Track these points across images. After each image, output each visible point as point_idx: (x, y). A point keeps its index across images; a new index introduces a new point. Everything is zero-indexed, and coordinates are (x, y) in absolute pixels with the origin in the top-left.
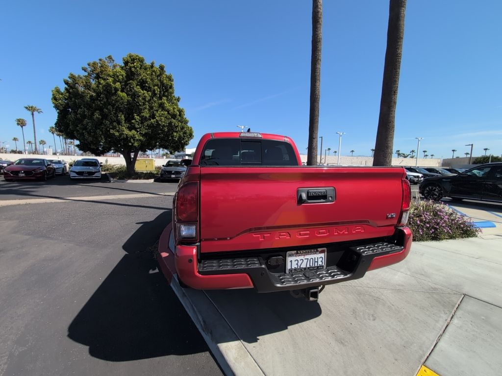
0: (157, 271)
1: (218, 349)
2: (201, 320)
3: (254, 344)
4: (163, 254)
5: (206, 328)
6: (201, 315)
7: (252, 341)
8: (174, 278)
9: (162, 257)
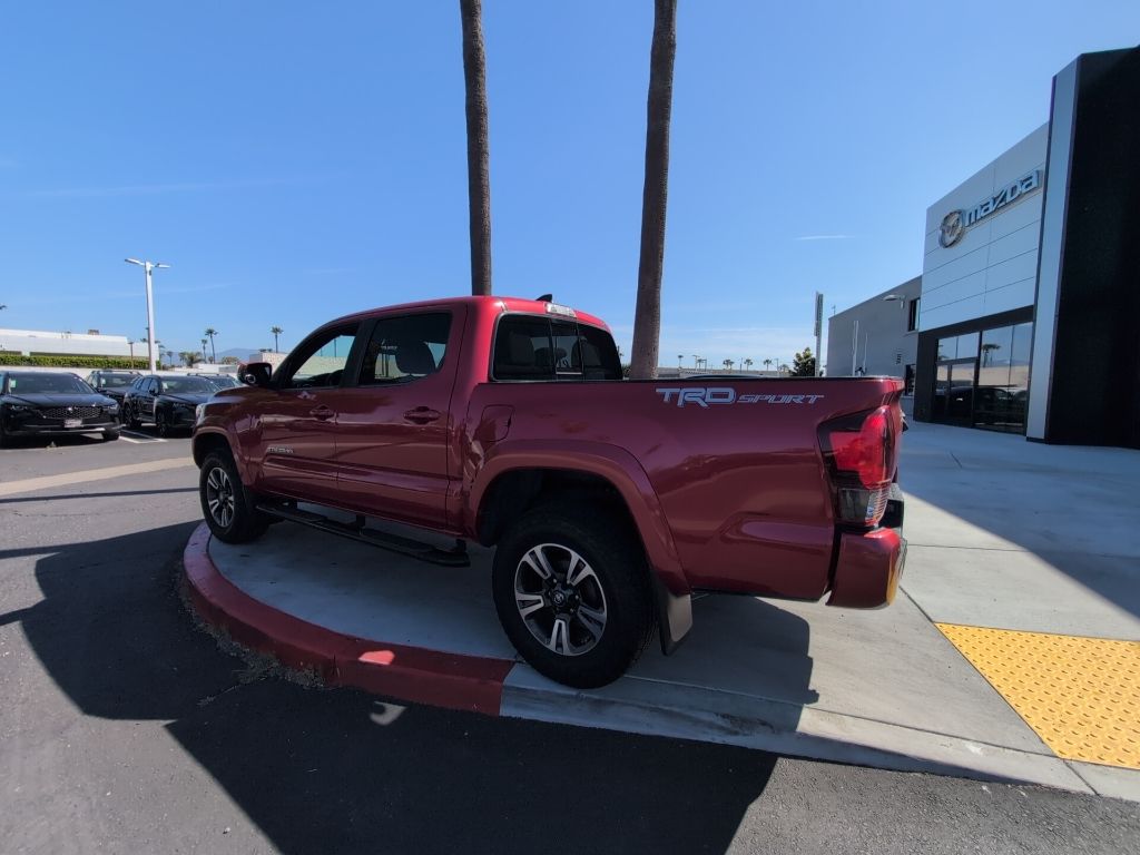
1: (805, 737)
2: (713, 719)
3: (820, 699)
4: (367, 658)
5: (742, 723)
6: (702, 710)
7: (813, 697)
8: (518, 689)
9: (380, 666)
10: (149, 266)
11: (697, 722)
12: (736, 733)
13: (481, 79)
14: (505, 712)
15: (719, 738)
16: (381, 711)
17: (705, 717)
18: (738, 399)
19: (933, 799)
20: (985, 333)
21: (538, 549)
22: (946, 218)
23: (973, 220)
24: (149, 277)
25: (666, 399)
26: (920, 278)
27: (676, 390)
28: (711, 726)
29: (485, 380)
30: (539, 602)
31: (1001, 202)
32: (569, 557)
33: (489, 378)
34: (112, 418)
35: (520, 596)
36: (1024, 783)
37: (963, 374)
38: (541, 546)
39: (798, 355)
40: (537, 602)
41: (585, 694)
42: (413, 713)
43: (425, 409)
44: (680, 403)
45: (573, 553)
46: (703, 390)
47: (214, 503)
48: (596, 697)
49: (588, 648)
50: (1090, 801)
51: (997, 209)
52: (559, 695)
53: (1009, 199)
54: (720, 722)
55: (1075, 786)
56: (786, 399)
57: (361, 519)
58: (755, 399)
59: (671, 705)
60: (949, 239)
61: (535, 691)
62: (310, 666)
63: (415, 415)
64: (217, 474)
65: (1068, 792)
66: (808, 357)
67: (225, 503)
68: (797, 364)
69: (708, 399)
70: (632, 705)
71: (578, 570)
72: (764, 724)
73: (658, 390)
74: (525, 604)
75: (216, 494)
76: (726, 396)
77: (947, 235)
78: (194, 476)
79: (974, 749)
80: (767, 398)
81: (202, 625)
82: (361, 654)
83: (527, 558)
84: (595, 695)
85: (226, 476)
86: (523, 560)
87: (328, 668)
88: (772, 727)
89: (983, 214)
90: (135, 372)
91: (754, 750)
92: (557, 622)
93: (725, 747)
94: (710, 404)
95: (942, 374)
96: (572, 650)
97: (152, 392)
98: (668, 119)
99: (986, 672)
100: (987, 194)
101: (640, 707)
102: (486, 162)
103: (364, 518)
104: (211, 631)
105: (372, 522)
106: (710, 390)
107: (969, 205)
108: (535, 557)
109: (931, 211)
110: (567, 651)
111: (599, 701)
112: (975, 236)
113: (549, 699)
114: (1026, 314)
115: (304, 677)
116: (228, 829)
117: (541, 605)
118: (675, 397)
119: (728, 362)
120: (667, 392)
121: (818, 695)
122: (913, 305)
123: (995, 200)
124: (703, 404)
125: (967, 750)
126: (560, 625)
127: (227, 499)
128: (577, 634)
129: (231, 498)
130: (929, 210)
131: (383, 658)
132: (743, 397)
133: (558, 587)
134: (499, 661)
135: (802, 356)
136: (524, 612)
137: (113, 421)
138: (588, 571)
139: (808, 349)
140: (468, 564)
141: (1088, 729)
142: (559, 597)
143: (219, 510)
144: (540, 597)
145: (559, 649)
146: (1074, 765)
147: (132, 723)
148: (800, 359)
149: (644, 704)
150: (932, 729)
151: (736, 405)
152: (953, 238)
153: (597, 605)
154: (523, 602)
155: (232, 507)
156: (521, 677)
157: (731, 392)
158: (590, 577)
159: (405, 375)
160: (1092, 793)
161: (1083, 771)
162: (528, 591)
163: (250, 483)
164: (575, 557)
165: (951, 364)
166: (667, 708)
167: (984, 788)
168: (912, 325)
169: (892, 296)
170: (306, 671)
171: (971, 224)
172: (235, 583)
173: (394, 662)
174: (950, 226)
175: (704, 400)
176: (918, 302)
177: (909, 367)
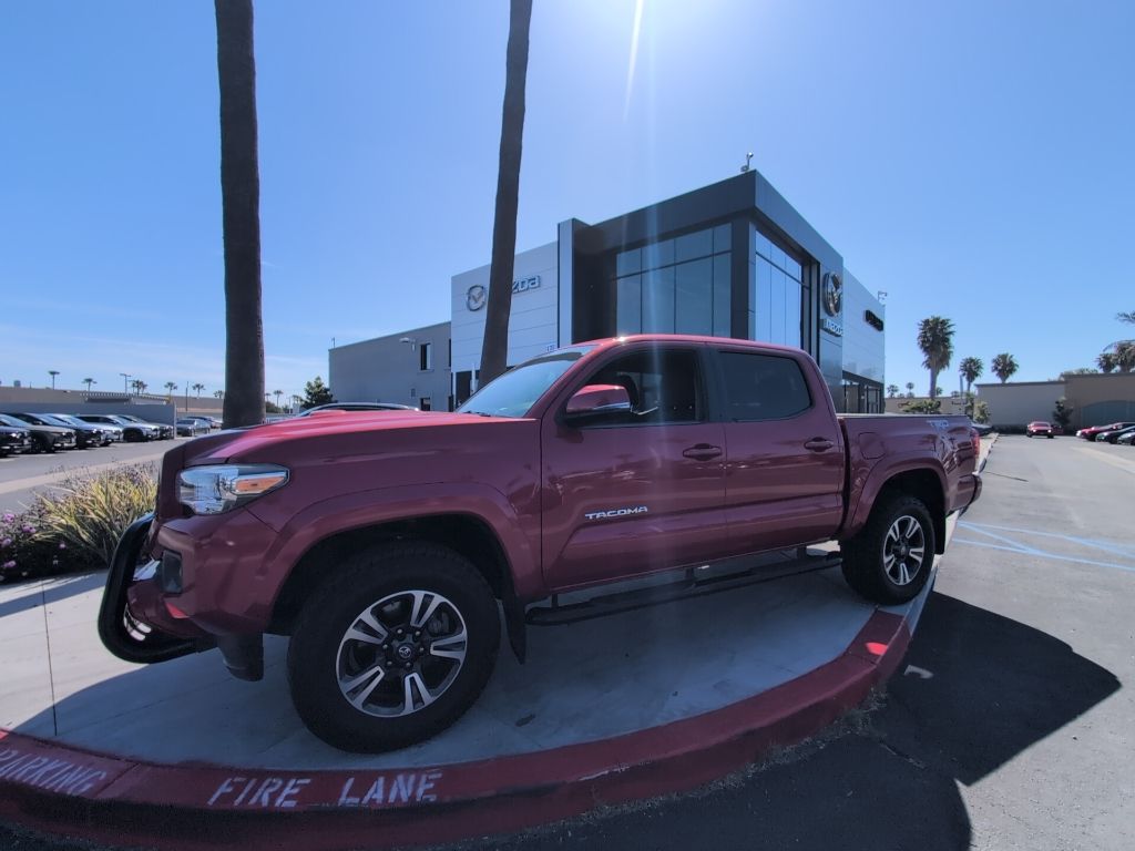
0: (911, 669)
4: (877, 652)
9: (887, 650)
14: (911, 633)
16: (916, 674)
21: (896, 523)
22: (471, 288)
26: (448, 324)
31: (515, 289)
35: (885, 560)
38: (898, 520)
39: (309, 384)
40: (892, 559)
43: (820, 439)
49: (917, 572)
52: (912, 608)
53: (520, 289)
60: (474, 306)
63: (814, 444)
66: (319, 386)
68: (310, 394)
71: (912, 528)
74: (888, 563)
77: (472, 301)
83: (890, 531)
86: (888, 534)
96: (909, 578)
108: (894, 529)
109: (455, 280)
110: (908, 581)
119: (139, 385)
122: (423, 348)
126: (903, 567)
130: (453, 278)
133: (902, 543)
135: (313, 384)
136: (888, 569)
138: (917, 525)
139: (318, 378)
142: (902, 550)
145: (905, 581)
148: (312, 388)
152: (479, 305)
153: (919, 544)
158: (918, 530)
162: (889, 554)
164: (912, 520)
168: (423, 366)
169: (406, 339)
173: (884, 644)
174: (476, 295)
176: (428, 347)
177: (422, 400)
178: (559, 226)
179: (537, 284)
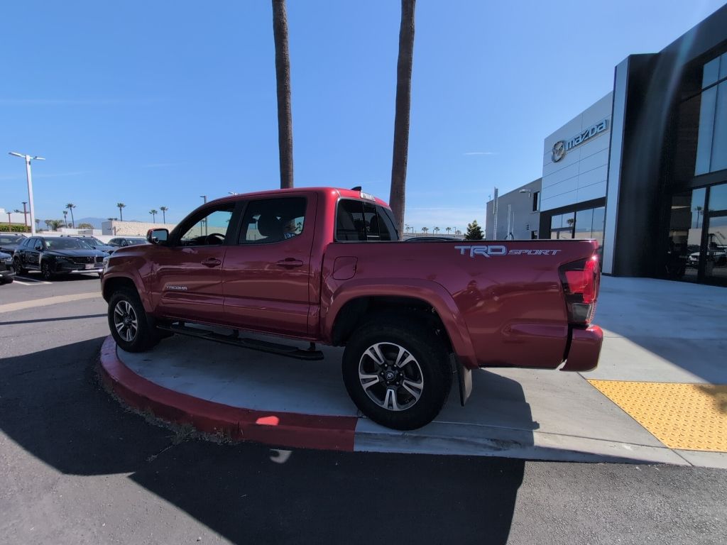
0: (286, 453)
1: (538, 448)
2: (486, 442)
3: (541, 426)
4: (260, 421)
5: (502, 443)
6: (479, 437)
7: (536, 426)
8: (365, 433)
9: (271, 426)
10: (29, 158)
11: (477, 445)
12: (500, 450)
13: (285, 44)
14: (357, 448)
15: (490, 454)
16: (277, 455)
17: (481, 441)
18: (508, 252)
19: (613, 476)
20: (577, 212)
21: (376, 346)
22: (556, 145)
23: (570, 147)
24: (29, 167)
25: (462, 252)
26: (541, 179)
27: (468, 247)
28: (485, 446)
29: (332, 241)
30: (376, 379)
31: (586, 136)
32: (398, 350)
33: (334, 240)
34: (8, 267)
35: (362, 376)
36: (657, 463)
37: (566, 236)
38: (378, 344)
39: (469, 225)
40: (374, 379)
41: (407, 434)
42: (297, 454)
43: (292, 260)
44: (472, 255)
45: (400, 347)
46: (486, 247)
47: (120, 326)
48: (415, 435)
49: (411, 405)
50: (690, 469)
51: (584, 141)
52: (391, 436)
53: (590, 135)
54: (491, 444)
55: (681, 462)
56: (538, 252)
57: (236, 332)
58: (519, 252)
59: (461, 436)
60: (557, 158)
61: (376, 434)
62: (222, 430)
63: (285, 263)
64: (123, 306)
65: (678, 466)
66: (475, 226)
67: (128, 325)
68: (469, 230)
69: (490, 252)
70: (436, 438)
71: (404, 358)
72: (516, 443)
73: (456, 247)
74: (365, 381)
75: (121, 319)
76: (501, 250)
77: (556, 155)
78: (104, 307)
79: (628, 447)
80: (526, 251)
81: (129, 408)
82: (256, 420)
83: (368, 352)
84: (414, 434)
85: (130, 306)
86: (365, 353)
87: (235, 430)
88: (520, 444)
89: (576, 144)
90: (19, 234)
91: (510, 458)
92: (389, 391)
93: (494, 458)
94: (490, 255)
95: (554, 236)
96: (399, 407)
97: (38, 249)
98: (410, 77)
99: (620, 405)
100: (578, 132)
101: (442, 439)
102: (289, 98)
103: (237, 331)
104: (137, 412)
105: (244, 334)
106: (490, 247)
107: (568, 137)
108: (374, 351)
109: (547, 140)
110: (395, 408)
111: (416, 437)
112: (572, 156)
113: (385, 438)
114: (601, 202)
115: (217, 438)
116: (200, 538)
117: (377, 381)
118: (468, 251)
119: (425, 229)
120: (463, 248)
121: (538, 424)
122: (536, 195)
123: (582, 136)
124: (486, 255)
125: (624, 448)
126: (391, 394)
127: (131, 322)
128: (402, 397)
129: (136, 322)
130: (545, 140)
131: (273, 421)
132: (511, 251)
133: (389, 369)
134: (347, 417)
135: (472, 225)
136: (365, 386)
137: (10, 270)
138: (411, 358)
139: (475, 221)
140: (323, 358)
141: (679, 432)
142: (389, 375)
143: (124, 330)
144: (376, 376)
145: (390, 407)
146: (678, 451)
147: (103, 477)
148: (471, 227)
149: (443, 437)
150: (602, 438)
151: (507, 256)
152: (560, 156)
153: (416, 379)
154: (364, 379)
155: (136, 328)
156: (364, 426)
157: (504, 248)
158: (412, 362)
159: (265, 237)
160: (690, 465)
161: (683, 454)
162: (367, 372)
163: (151, 311)
164: (402, 350)
165: (558, 231)
166: (459, 438)
167: (637, 468)
168: (535, 208)
169: (524, 190)
170: (218, 433)
171: (569, 149)
172: (148, 379)
173: (279, 423)
174: (558, 150)
175: (486, 253)
176: (539, 194)
177: (533, 232)
178: (616, 67)
179: (604, 128)
